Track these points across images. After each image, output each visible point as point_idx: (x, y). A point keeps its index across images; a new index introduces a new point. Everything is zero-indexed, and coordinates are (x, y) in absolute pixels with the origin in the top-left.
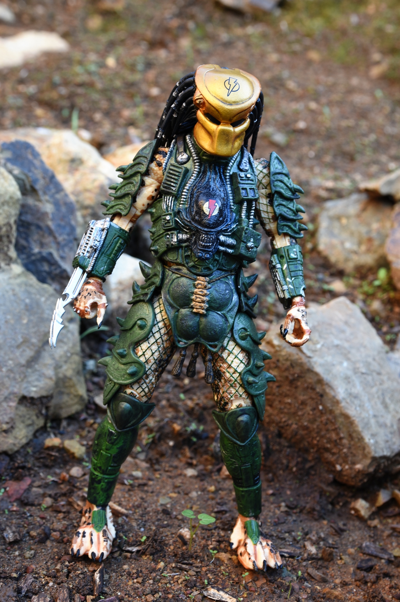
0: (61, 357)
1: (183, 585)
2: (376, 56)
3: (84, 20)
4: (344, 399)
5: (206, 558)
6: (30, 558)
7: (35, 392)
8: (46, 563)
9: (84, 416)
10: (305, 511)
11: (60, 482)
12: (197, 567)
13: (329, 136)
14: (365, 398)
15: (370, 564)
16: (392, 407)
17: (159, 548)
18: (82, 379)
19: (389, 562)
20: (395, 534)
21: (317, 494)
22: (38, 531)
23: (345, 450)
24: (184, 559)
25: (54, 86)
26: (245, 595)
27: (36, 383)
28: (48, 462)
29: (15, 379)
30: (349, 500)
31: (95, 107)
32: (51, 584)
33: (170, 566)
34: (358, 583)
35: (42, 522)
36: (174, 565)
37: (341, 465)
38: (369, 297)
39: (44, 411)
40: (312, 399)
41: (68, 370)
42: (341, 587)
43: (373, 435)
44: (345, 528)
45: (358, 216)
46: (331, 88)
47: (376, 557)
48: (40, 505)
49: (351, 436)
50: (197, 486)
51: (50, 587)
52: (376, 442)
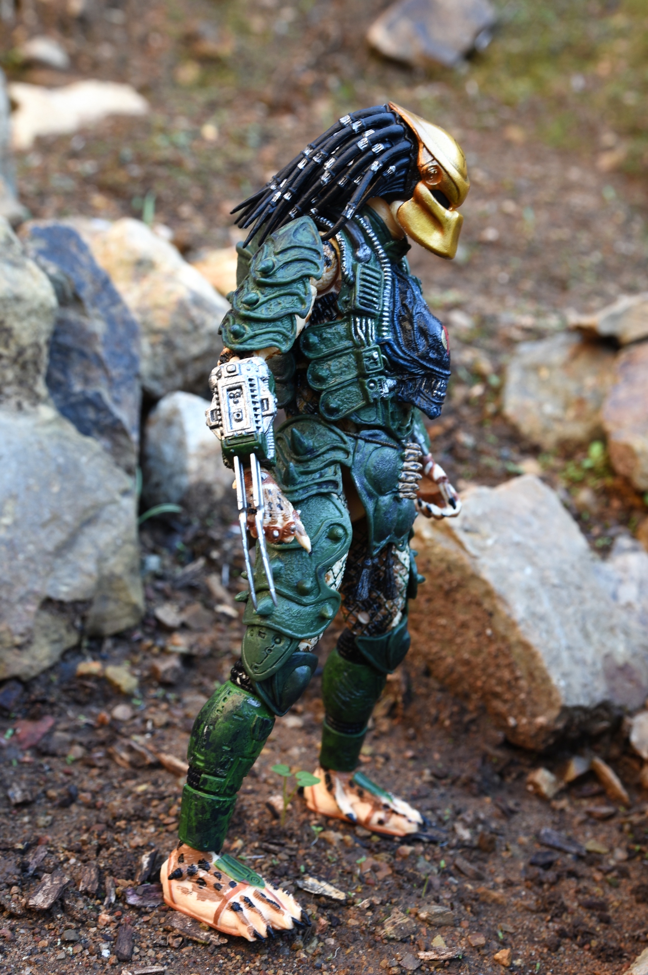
0: (107, 545)
1: (269, 872)
2: (608, 138)
3: (172, 67)
4: (523, 620)
5: (306, 838)
6: (45, 827)
7: (67, 593)
8: (69, 834)
9: (138, 634)
10: (459, 783)
11: (96, 725)
12: (292, 849)
13: (531, 252)
14: (555, 621)
15: (549, 858)
16: (595, 637)
17: (236, 820)
18: (138, 581)
19: (579, 857)
20: (591, 820)
21: (478, 761)
22: (60, 791)
23: (523, 696)
24: (274, 837)
25: (122, 163)
26: (359, 890)
27: (68, 580)
28: (81, 696)
29: (36, 572)
30: (526, 770)
31: (181, 196)
32: (72, 861)
33: (251, 846)
34: (530, 883)
35: (66, 779)
36: (256, 845)
37: (515, 717)
38: (575, 484)
39: (78, 623)
40: (477, 619)
41: (117, 565)
42: (504, 888)
43: (565, 675)
44: (517, 809)
45: (565, 366)
46: (538, 183)
47: (560, 849)
48: (64, 756)
49: (531, 676)
50: (300, 741)
51: (71, 866)
52: (569, 686)
